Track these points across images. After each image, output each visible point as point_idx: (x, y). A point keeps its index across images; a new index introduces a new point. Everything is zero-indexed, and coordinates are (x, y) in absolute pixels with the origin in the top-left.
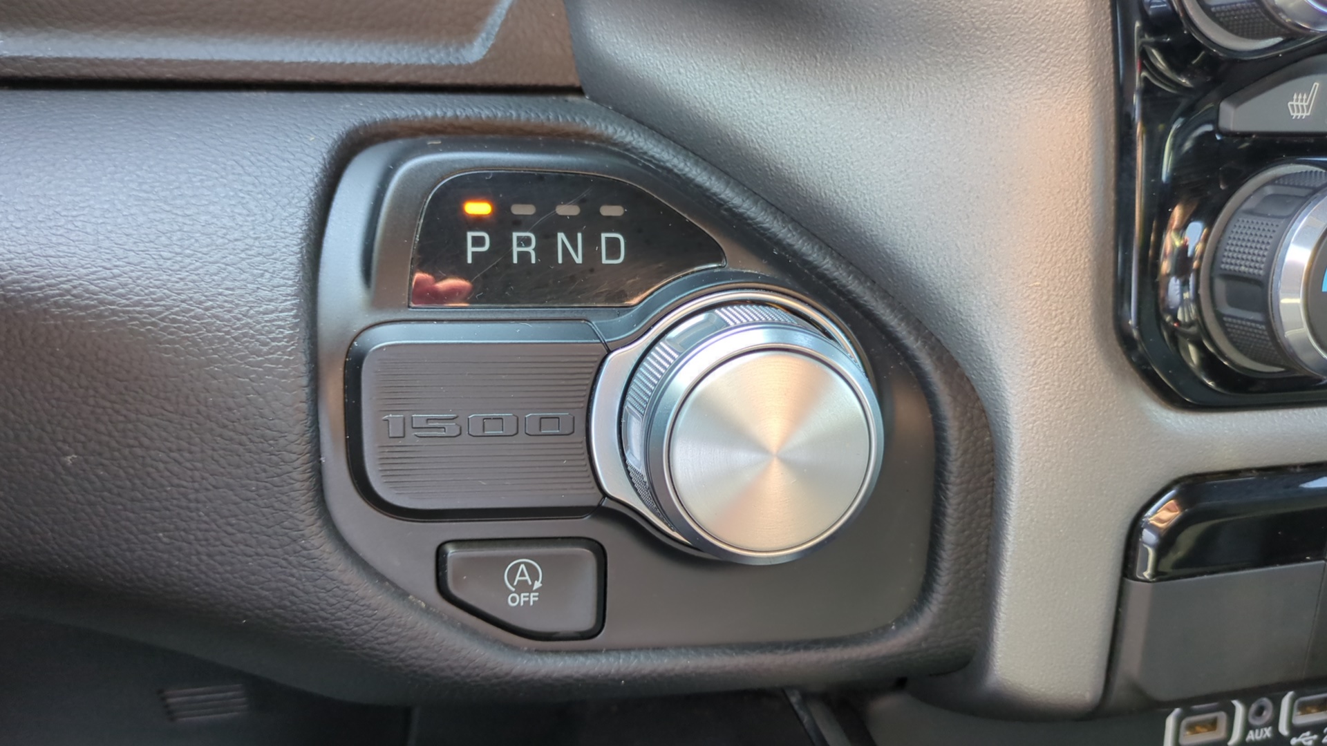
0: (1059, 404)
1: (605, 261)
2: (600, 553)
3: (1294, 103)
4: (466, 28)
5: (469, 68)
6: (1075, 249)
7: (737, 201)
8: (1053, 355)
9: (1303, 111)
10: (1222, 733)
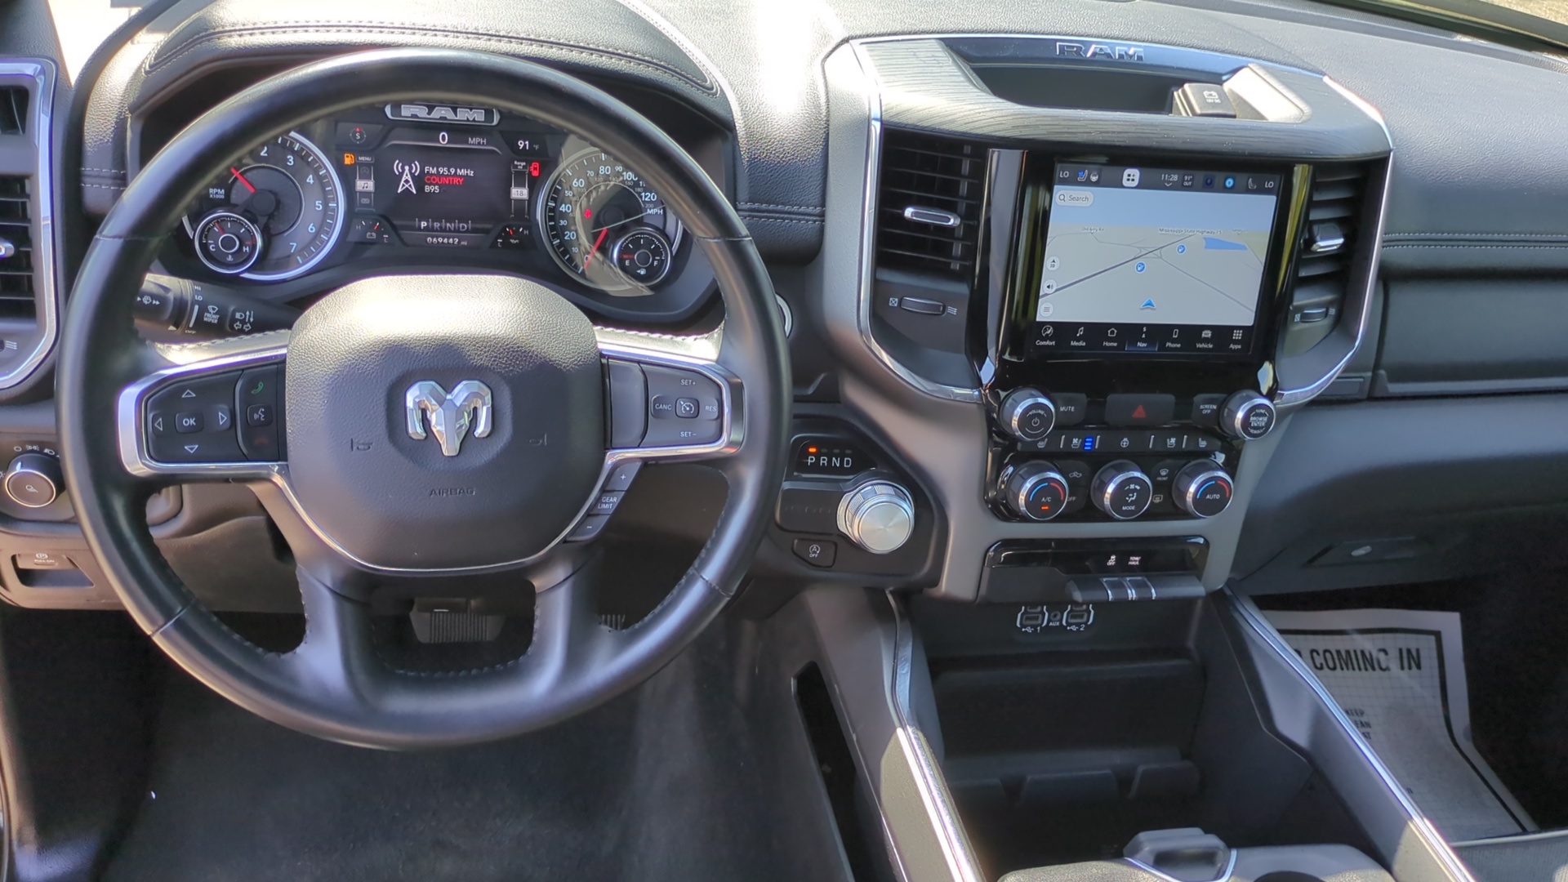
1: (845, 466)
2: (836, 545)
5: (808, 396)
7: (883, 447)
10: (1040, 622)
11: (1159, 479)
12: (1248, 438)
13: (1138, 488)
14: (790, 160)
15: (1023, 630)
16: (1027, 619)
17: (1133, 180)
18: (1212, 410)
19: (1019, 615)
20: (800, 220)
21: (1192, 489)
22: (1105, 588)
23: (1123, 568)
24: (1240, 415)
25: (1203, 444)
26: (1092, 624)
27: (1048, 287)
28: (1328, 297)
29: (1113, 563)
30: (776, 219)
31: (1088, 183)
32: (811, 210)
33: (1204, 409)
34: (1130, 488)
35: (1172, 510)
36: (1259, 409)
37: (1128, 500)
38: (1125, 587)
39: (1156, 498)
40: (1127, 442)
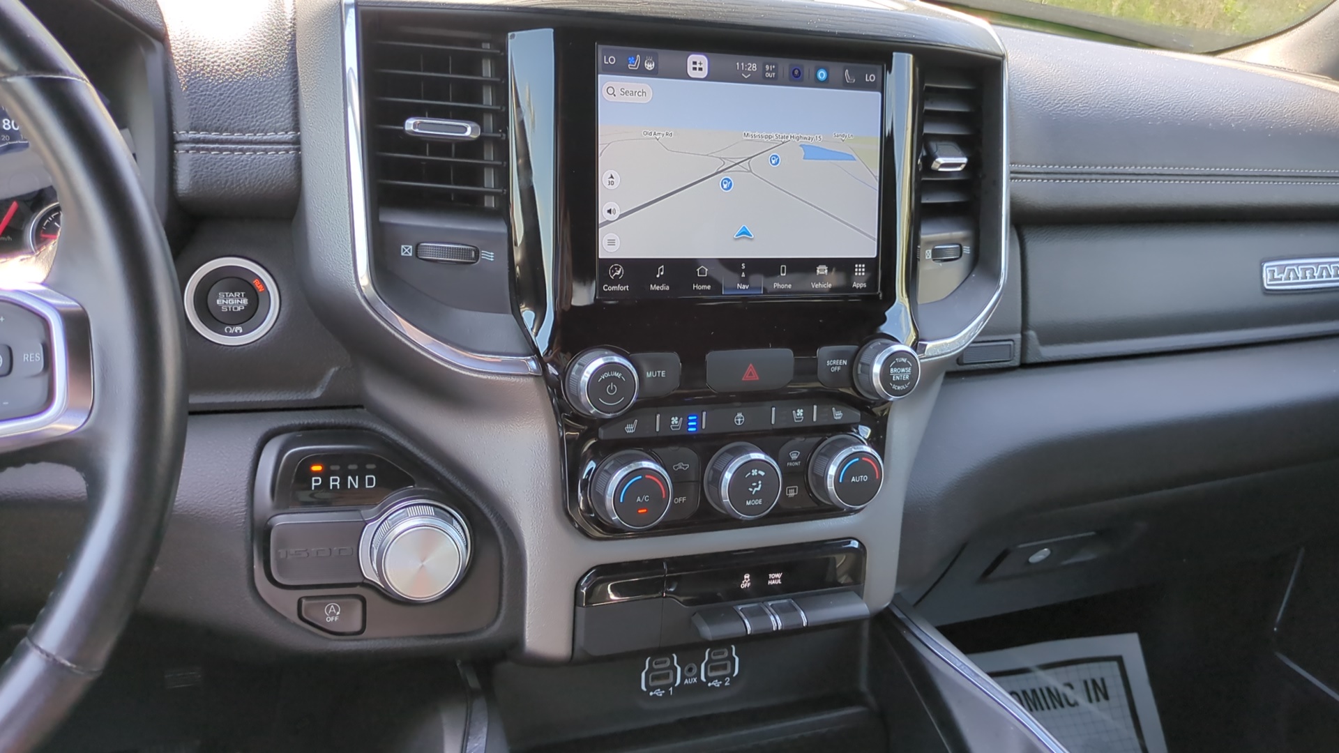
1: (367, 487)
2: (363, 601)
3: (628, 428)
4: (312, 384)
5: (315, 400)
7: (424, 458)
9: (632, 430)
10: (671, 680)
11: (791, 464)
12: (892, 398)
13: (762, 473)
14: (245, 73)
15: (651, 694)
16: (654, 678)
17: (701, 69)
18: (842, 366)
19: (643, 675)
20: (266, 151)
21: (832, 470)
22: (742, 619)
23: (762, 591)
24: (877, 369)
25: (838, 415)
26: (737, 676)
27: (609, 211)
28: (959, 234)
29: (749, 585)
30: (232, 151)
31: (642, 72)
32: (280, 136)
33: (832, 366)
34: (753, 474)
35: (812, 504)
36: (899, 357)
37: (752, 492)
38: (766, 614)
39: (788, 489)
40: (742, 418)
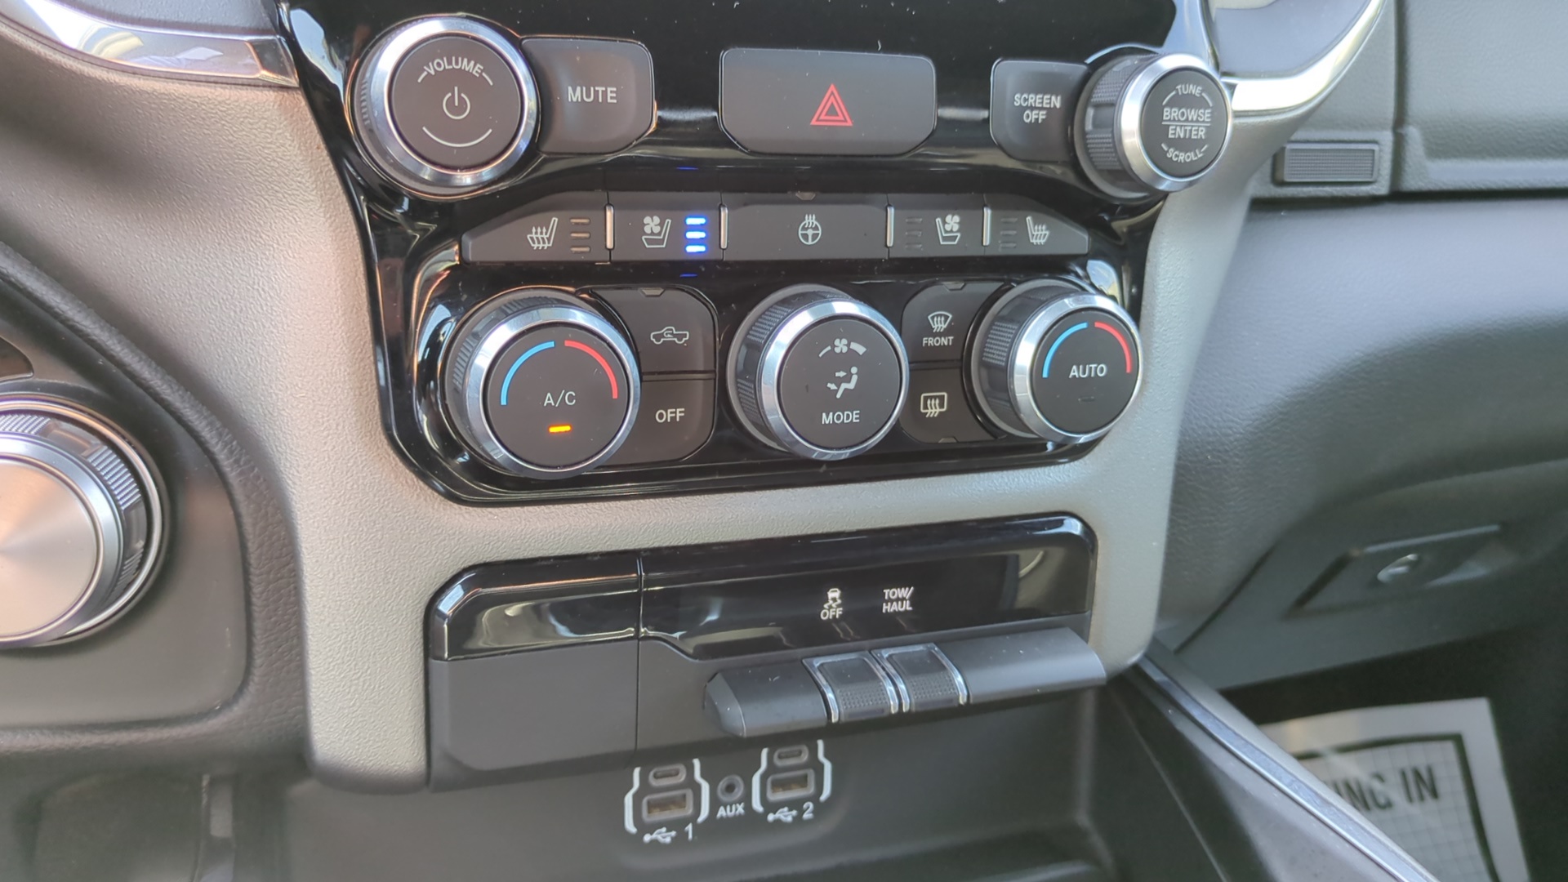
0: (334, 501)
3: (534, 236)
6: (334, 364)
8: (324, 458)
9: (544, 243)
10: (689, 809)
11: (931, 341)
13: (860, 349)
15: (647, 838)
16: (652, 806)
18: (1050, 110)
19: (629, 800)
21: (1024, 355)
22: (819, 687)
23: (868, 626)
24: (1131, 112)
26: (829, 800)
29: (839, 612)
33: (1027, 108)
34: (837, 350)
35: (982, 435)
36: (1186, 82)
37: (837, 391)
38: (874, 677)
39: (926, 399)
40: (816, 228)
